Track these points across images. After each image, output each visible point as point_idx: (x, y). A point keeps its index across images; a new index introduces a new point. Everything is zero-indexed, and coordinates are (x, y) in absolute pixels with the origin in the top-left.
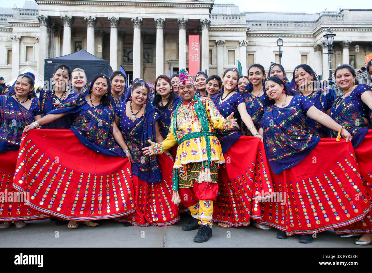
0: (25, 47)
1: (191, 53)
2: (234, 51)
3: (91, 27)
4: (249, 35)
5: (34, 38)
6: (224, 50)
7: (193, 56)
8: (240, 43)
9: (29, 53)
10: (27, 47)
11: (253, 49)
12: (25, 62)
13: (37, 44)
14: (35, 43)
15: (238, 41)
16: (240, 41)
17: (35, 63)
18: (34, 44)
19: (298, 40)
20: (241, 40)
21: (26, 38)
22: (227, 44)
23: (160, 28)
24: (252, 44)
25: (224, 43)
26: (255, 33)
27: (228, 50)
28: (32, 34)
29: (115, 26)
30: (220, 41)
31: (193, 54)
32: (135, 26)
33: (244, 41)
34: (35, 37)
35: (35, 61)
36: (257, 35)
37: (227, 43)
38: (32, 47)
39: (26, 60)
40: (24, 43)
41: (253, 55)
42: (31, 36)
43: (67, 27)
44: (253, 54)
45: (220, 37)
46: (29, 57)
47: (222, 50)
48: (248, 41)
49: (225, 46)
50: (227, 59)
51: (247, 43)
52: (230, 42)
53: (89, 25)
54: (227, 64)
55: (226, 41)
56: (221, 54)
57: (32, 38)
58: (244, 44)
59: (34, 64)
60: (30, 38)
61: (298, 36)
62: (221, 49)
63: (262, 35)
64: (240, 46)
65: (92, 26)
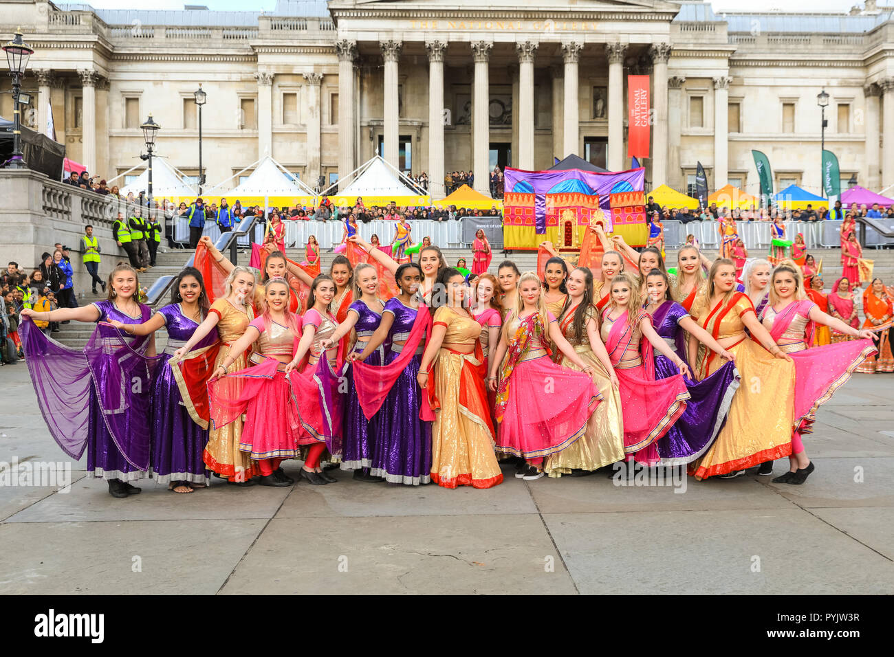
0: (282, 95)
1: (633, 111)
2: (701, 98)
3: (439, 61)
4: (732, 63)
5: (299, 77)
6: (682, 96)
7: (637, 116)
8: (714, 83)
9: (289, 107)
10: (285, 95)
11: (738, 92)
12: (283, 126)
13: (304, 89)
14: (301, 87)
15: (711, 78)
16: (715, 79)
17: (302, 127)
18: (299, 89)
19: (832, 72)
20: (716, 75)
21: (283, 77)
22: (687, 85)
23: (572, 62)
24: (737, 81)
25: (681, 82)
26: (743, 58)
27: (690, 96)
28: (296, 67)
29: (484, 60)
30: (675, 78)
31: (637, 112)
32: (523, 58)
33: (723, 78)
34: (301, 75)
35: (303, 123)
36: (746, 64)
37: (688, 82)
38: (295, 94)
39: (284, 123)
40: (279, 87)
41: (738, 104)
42: (294, 72)
43: (391, 62)
44: (738, 102)
45: (674, 71)
46: (290, 114)
47: (678, 97)
48: (731, 79)
49: (683, 87)
50: (687, 115)
51: (728, 82)
52: (694, 81)
53: (434, 58)
54: (687, 127)
55: (686, 78)
56: (676, 106)
57: (295, 77)
58: (722, 85)
59: (300, 129)
60: (290, 77)
61: (831, 64)
62: (676, 95)
63: (757, 64)
64: (715, 89)
65: (439, 59)
